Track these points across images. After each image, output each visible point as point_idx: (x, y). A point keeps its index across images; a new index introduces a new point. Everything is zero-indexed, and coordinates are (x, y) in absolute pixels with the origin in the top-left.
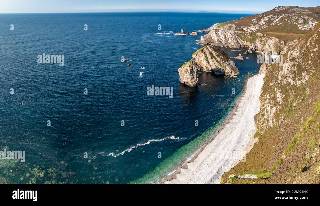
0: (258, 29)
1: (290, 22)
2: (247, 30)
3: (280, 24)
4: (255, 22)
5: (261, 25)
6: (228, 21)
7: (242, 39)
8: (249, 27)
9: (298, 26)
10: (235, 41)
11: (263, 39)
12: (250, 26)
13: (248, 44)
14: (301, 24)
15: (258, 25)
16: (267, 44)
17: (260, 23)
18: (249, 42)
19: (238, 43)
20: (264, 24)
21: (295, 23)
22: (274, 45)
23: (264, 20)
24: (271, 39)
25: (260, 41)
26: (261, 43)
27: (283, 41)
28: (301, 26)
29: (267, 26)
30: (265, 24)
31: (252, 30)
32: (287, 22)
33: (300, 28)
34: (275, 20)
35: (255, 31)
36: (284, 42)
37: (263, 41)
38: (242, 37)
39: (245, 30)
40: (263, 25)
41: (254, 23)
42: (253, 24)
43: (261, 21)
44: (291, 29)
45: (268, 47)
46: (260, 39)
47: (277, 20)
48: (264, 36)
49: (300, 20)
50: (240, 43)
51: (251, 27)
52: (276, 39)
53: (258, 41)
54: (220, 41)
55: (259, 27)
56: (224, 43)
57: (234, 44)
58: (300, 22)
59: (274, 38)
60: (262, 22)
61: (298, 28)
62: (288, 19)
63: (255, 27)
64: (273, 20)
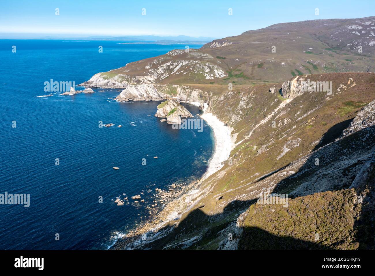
0: (157, 78)
1: (196, 71)
2: (144, 80)
3: (185, 73)
4: (151, 70)
5: (159, 74)
6: (111, 70)
7: (161, 91)
8: (145, 77)
9: (205, 75)
10: (156, 94)
11: (187, 90)
12: (147, 75)
13: (167, 96)
14: (207, 73)
15: (156, 74)
16: (192, 95)
17: (158, 71)
18: (168, 94)
19: (160, 96)
20: (163, 72)
21: (201, 72)
22: (198, 95)
23: (162, 68)
24: (195, 91)
25: (185, 92)
26: (185, 95)
27: (206, 91)
28: (207, 75)
29: (169, 75)
30: (165, 72)
31: (150, 79)
32: (193, 71)
33: (207, 78)
34: (176, 67)
35: (153, 80)
36: (207, 93)
37: (187, 92)
38: (161, 90)
39: (141, 80)
40: (162, 74)
41: (151, 72)
42: (149, 72)
43: (159, 69)
44: (200, 79)
45: (193, 97)
46: (184, 91)
47: (178, 68)
48: (187, 89)
49: (206, 69)
50: (161, 96)
51: (149, 76)
52: (199, 90)
53: (183, 93)
54: (141, 96)
55: (158, 76)
56: (146, 97)
57: (157, 97)
58: (207, 71)
59: (197, 89)
60: (160, 71)
61: (205, 77)
62: (193, 68)
63: (153, 77)
64: (174, 68)
